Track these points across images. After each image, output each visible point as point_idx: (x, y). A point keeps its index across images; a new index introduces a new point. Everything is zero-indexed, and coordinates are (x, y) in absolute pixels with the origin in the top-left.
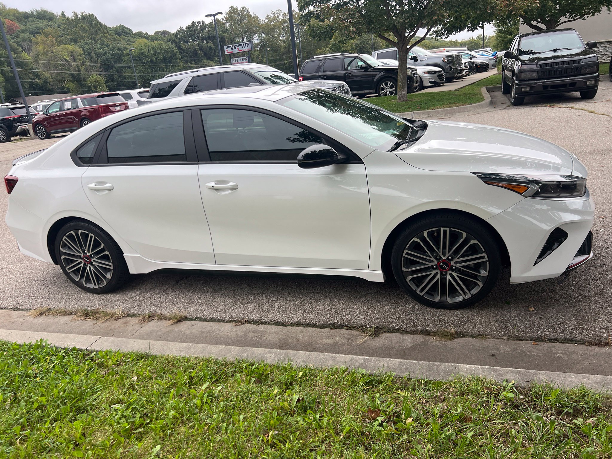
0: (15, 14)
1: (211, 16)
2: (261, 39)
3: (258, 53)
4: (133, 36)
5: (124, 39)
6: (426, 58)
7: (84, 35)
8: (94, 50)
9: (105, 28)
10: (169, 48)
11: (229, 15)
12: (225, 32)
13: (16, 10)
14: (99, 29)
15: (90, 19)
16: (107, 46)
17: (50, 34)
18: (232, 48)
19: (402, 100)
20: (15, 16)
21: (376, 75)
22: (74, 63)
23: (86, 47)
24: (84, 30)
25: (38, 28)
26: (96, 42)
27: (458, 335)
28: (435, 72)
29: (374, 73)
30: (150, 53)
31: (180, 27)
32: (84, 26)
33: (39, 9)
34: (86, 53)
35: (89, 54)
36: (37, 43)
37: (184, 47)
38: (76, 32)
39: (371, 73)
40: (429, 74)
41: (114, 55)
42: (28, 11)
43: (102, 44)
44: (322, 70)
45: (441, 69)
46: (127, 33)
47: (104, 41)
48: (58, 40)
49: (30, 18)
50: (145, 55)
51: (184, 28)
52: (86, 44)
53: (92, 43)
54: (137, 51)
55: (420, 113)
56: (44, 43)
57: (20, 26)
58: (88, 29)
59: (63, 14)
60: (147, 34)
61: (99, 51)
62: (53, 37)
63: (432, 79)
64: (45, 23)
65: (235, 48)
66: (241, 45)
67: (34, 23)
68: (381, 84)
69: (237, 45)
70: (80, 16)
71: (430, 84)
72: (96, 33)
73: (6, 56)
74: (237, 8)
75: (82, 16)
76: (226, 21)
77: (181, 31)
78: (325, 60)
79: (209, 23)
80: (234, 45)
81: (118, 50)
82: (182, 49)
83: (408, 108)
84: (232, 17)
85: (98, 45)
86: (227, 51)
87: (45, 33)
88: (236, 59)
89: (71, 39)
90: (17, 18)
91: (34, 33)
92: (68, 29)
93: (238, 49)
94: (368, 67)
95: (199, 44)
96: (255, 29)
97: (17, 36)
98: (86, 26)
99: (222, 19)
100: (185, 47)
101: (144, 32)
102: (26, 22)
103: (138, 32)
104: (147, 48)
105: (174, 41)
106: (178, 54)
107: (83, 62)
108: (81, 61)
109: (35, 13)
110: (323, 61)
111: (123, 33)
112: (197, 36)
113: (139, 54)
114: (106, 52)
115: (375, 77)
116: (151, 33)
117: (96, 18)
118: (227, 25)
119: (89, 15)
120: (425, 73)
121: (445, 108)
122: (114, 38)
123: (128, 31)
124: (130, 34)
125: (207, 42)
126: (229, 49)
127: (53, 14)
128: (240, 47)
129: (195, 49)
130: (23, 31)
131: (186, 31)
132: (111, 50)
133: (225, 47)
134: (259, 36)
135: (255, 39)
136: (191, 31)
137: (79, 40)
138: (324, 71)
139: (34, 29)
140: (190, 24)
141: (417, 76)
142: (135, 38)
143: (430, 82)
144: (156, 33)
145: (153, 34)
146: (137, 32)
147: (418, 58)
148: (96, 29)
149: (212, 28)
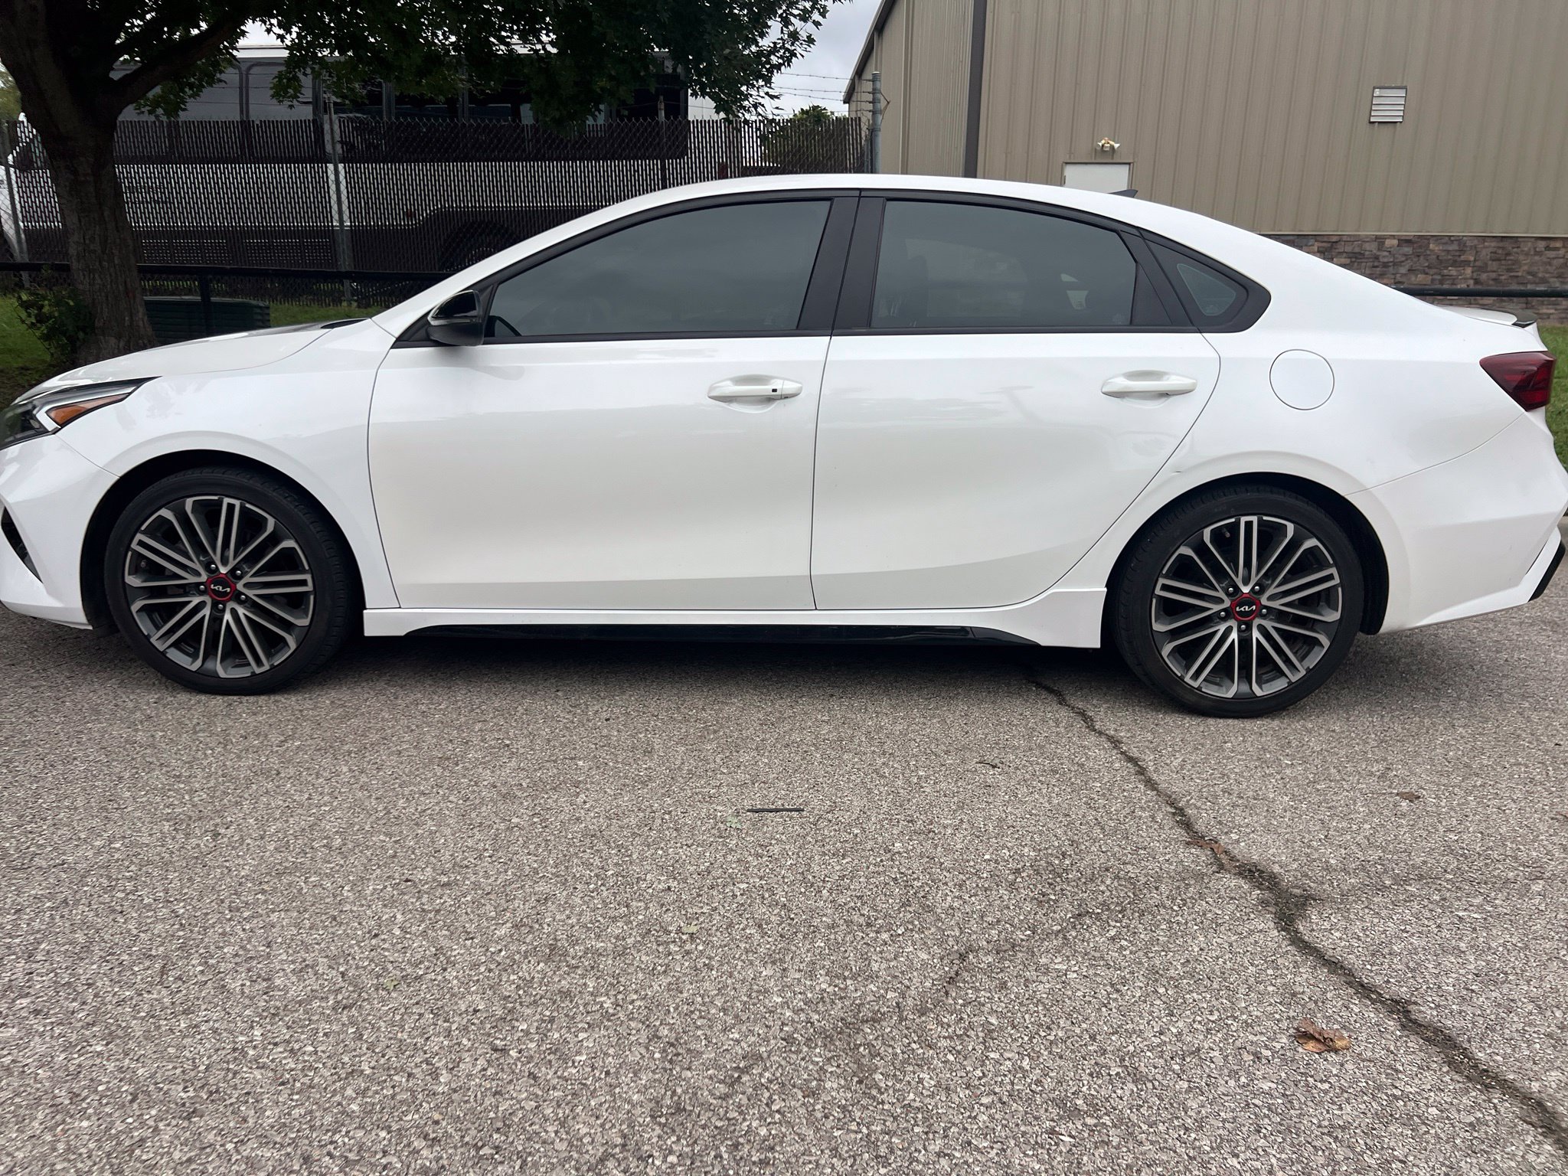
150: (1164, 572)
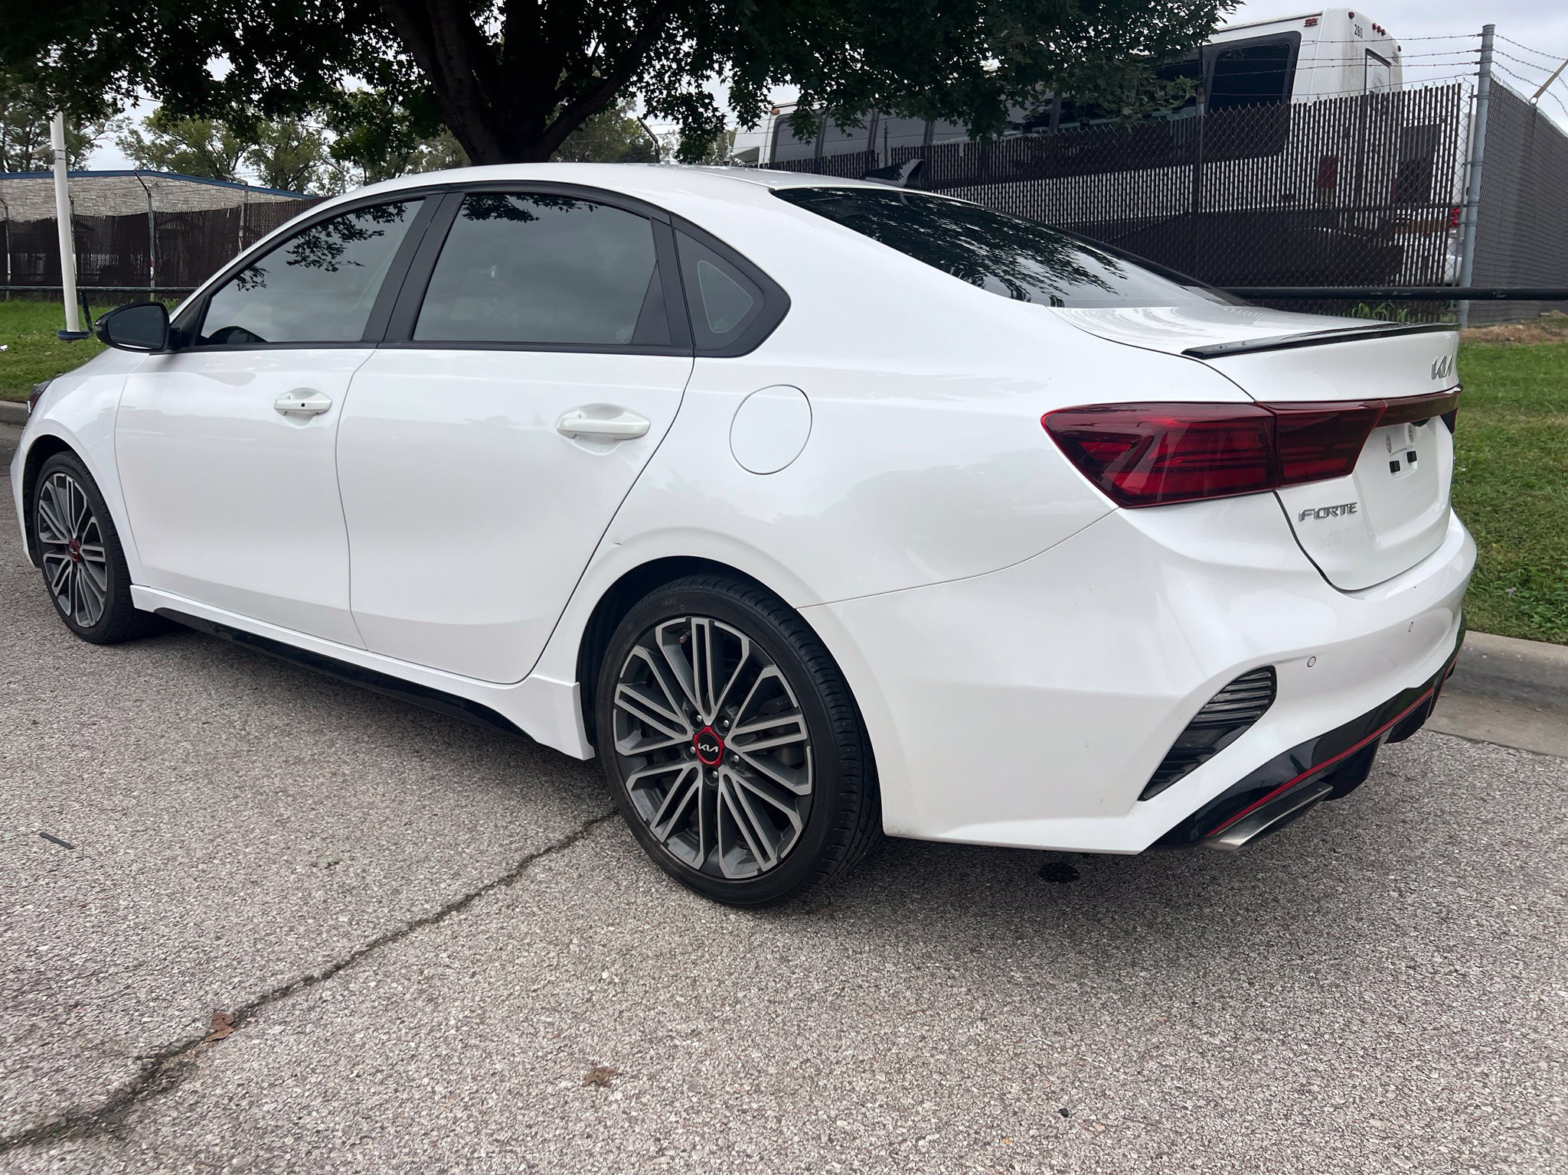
150: (621, 676)
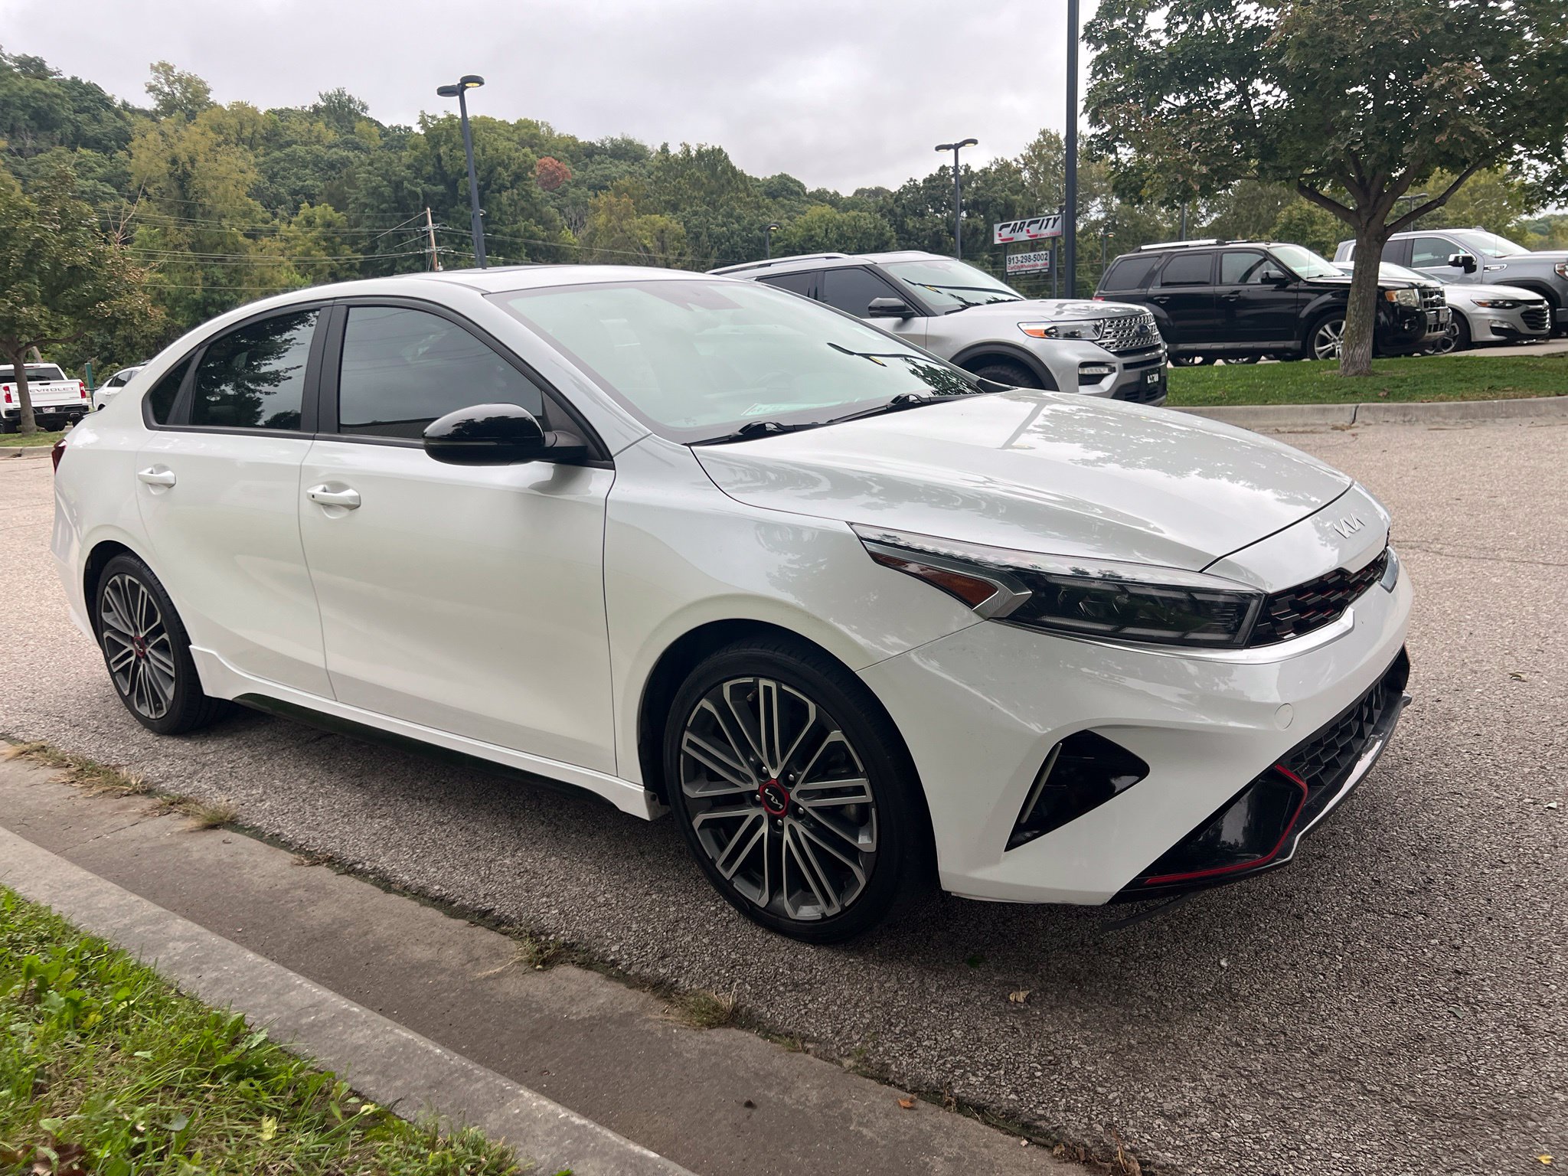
0: (568, 146)
1: (948, 147)
2: (1110, 211)
3: (1097, 244)
4: (805, 199)
5: (783, 206)
6: (1504, 262)
7: (696, 193)
8: (708, 229)
9: (741, 180)
10: (875, 228)
11: (1034, 152)
12: (1017, 193)
13: (573, 138)
14: (729, 182)
15: (713, 161)
16: (739, 219)
17: (626, 190)
18: (1013, 230)
19: (1351, 371)
20: (567, 152)
21: (1308, 301)
22: (661, 255)
23: (694, 221)
24: (696, 183)
25: (607, 178)
26: (716, 209)
27: (736, 1018)
28: (1516, 303)
29: (1302, 296)
30: (829, 239)
31: (911, 180)
32: (698, 174)
33: (618, 137)
34: (691, 235)
35: (697, 236)
36: (596, 209)
37: (911, 224)
38: (680, 189)
39: (1293, 296)
40: (1492, 307)
41: (749, 241)
42: (593, 141)
43: (729, 215)
44: (1159, 281)
45: (1540, 297)
46: (792, 192)
47: (734, 209)
48: (641, 204)
49: (596, 157)
50: (817, 242)
51: (920, 182)
52: (696, 213)
53: (706, 213)
54: (800, 232)
55: (1380, 408)
56: (610, 209)
57: (573, 173)
58: (705, 181)
59: (665, 148)
60: (836, 194)
61: (717, 230)
62: (631, 197)
63: (1502, 322)
64: (624, 166)
65: (1021, 228)
66: (1038, 221)
67: (603, 166)
68: (1321, 326)
69: (1028, 221)
70: (693, 153)
71: (1494, 337)
72: (721, 190)
73: (527, 234)
74: (1058, 135)
75: (699, 152)
76: (1026, 164)
77: (912, 188)
78: (1171, 255)
79: (981, 171)
80: (1019, 222)
81: (761, 229)
82: (907, 232)
83: (1354, 393)
84: (1040, 157)
85: (720, 217)
86: (1000, 235)
87: (617, 188)
88: (1019, 256)
89: (667, 202)
90: (572, 156)
91: (597, 188)
92: (665, 180)
93: (1028, 231)
94: (1288, 278)
95: (948, 222)
96: (1096, 185)
97: (563, 194)
98: (703, 176)
99: (1016, 160)
100: (914, 227)
101: (831, 191)
102: (586, 165)
103: (818, 191)
104: (824, 227)
105: (891, 211)
106: (894, 241)
107: (680, 254)
108: (677, 252)
109: (608, 145)
110: (1164, 258)
111: (784, 193)
112: (948, 201)
113: (805, 241)
114: (733, 233)
115: (1304, 307)
116: (847, 192)
117: (726, 157)
118: (1026, 175)
119: (714, 150)
120: (1481, 304)
121: (1464, 398)
122: (758, 203)
123: (797, 189)
124: (798, 194)
125: (969, 216)
126: (1006, 232)
127: (643, 148)
128: (1033, 229)
129: (938, 231)
130: (577, 184)
131: (923, 188)
132: (744, 229)
133: (997, 227)
134: (1105, 204)
135: (1094, 209)
136: (934, 188)
137: (682, 206)
138: (1164, 285)
139: (599, 178)
140: (935, 171)
141: (1438, 311)
142: (808, 202)
143: (1495, 331)
144: (857, 192)
145: (851, 195)
146: (814, 189)
147: (1478, 262)
148: (723, 181)
149: (985, 182)
